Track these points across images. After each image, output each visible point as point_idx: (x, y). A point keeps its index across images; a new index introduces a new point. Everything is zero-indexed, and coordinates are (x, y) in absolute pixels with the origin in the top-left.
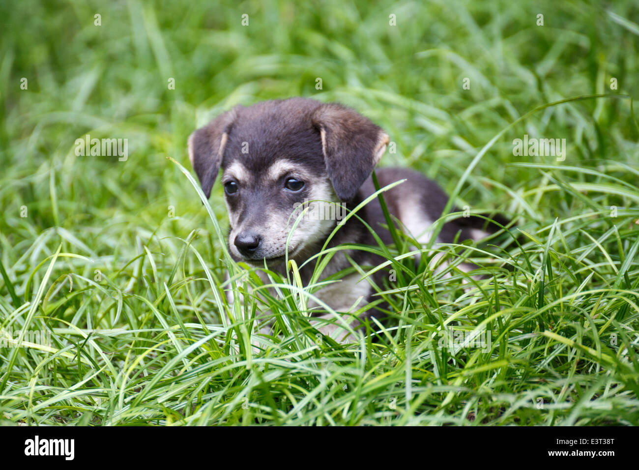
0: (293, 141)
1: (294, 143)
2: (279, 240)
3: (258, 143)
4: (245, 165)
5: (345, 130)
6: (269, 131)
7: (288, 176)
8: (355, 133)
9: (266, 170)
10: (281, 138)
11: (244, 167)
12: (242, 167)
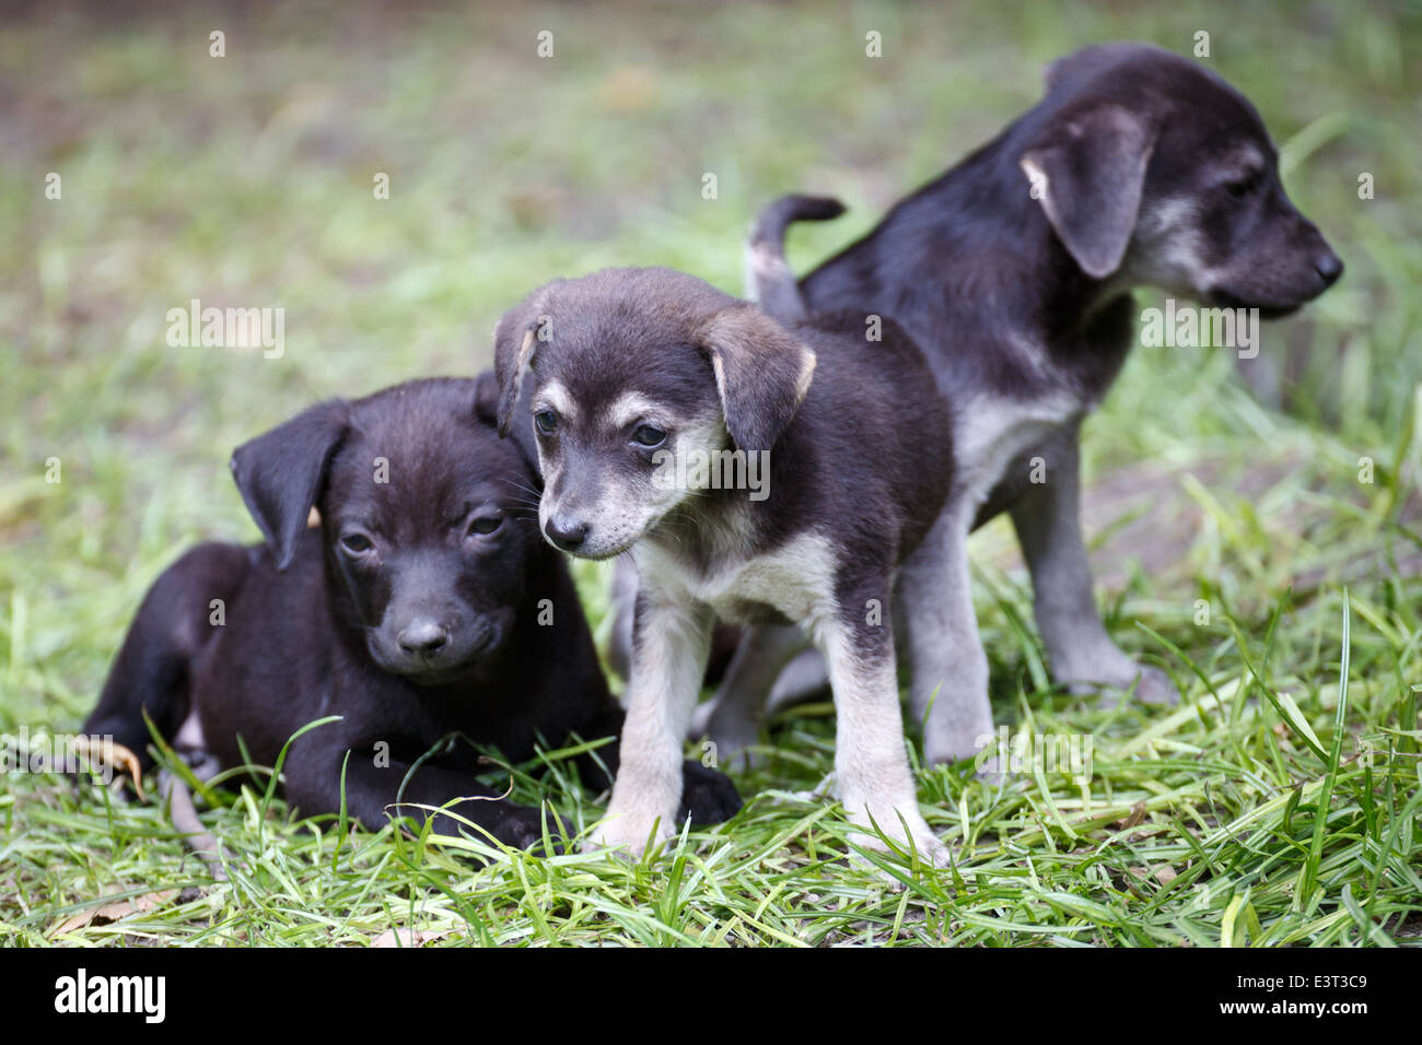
0: (657, 360)
1: (657, 363)
2: (616, 530)
3: (593, 355)
4: (570, 389)
5: (751, 352)
6: (613, 334)
7: (640, 423)
8: (768, 356)
9: (606, 407)
10: (635, 352)
11: (569, 394)
12: (565, 393)
